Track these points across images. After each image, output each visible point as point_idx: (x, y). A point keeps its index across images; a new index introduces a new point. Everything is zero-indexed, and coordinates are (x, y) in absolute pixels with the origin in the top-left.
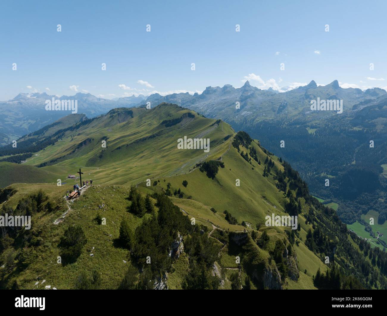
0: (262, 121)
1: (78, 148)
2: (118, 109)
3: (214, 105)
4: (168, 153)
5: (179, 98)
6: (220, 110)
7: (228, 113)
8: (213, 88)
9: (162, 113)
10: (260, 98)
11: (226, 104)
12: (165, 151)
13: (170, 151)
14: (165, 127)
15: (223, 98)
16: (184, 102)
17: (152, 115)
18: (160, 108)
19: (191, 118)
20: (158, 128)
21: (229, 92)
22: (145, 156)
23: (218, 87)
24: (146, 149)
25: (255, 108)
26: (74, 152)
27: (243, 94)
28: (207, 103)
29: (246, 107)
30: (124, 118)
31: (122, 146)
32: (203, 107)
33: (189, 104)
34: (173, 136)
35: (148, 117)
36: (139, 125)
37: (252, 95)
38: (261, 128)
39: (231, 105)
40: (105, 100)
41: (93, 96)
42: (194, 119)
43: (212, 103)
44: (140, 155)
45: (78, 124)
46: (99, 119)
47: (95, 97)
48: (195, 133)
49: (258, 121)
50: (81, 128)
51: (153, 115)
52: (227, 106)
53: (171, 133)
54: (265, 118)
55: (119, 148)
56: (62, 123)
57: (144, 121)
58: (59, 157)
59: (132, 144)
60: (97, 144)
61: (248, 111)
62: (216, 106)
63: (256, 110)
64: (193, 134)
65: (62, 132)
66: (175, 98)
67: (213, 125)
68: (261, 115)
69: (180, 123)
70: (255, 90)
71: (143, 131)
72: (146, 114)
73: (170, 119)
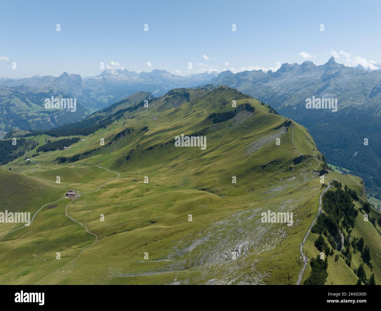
0: (348, 107)
1: (116, 139)
2: (177, 89)
3: (289, 84)
4: (207, 166)
5: (250, 76)
6: (297, 90)
7: (306, 95)
8: (290, 64)
9: (217, 100)
10: (347, 77)
11: (304, 84)
12: (204, 162)
13: (211, 163)
14: (212, 123)
15: (301, 77)
16: (256, 80)
17: (204, 102)
18: (215, 94)
19: (249, 112)
20: (204, 122)
21: (309, 70)
22: (178, 166)
23: (296, 64)
24: (183, 154)
25: (340, 90)
26: (110, 143)
27: (326, 73)
28: (281, 81)
29: (328, 88)
30: (180, 101)
31: (155, 146)
32: (277, 87)
33: (261, 83)
34: (221, 137)
35: (200, 104)
36: (187, 115)
37: (337, 74)
38: (346, 116)
39: (309, 86)
40: (178, 76)
41: (168, 72)
42: (252, 113)
43: (287, 82)
44: (173, 161)
45: (137, 105)
46: (158, 100)
47: (170, 73)
48: (250, 137)
49: (343, 106)
50: (139, 109)
51: (206, 102)
52: (306, 86)
53: (218, 132)
54: (353, 102)
55: (151, 148)
56: (129, 101)
57: (194, 109)
58: (94, 149)
59: (167, 143)
60: (137, 135)
61: (331, 94)
62: (291, 86)
63: (341, 92)
64: (247, 138)
65: (122, 112)
66: (246, 76)
67: (278, 128)
68: (348, 99)
69: (233, 118)
70: (341, 67)
71: (186, 125)
72: (198, 100)
73: (220, 113)
